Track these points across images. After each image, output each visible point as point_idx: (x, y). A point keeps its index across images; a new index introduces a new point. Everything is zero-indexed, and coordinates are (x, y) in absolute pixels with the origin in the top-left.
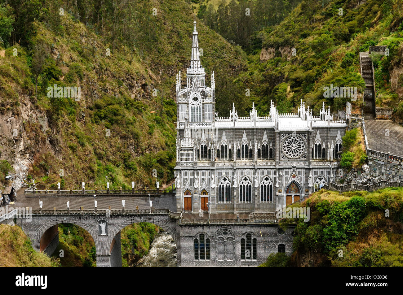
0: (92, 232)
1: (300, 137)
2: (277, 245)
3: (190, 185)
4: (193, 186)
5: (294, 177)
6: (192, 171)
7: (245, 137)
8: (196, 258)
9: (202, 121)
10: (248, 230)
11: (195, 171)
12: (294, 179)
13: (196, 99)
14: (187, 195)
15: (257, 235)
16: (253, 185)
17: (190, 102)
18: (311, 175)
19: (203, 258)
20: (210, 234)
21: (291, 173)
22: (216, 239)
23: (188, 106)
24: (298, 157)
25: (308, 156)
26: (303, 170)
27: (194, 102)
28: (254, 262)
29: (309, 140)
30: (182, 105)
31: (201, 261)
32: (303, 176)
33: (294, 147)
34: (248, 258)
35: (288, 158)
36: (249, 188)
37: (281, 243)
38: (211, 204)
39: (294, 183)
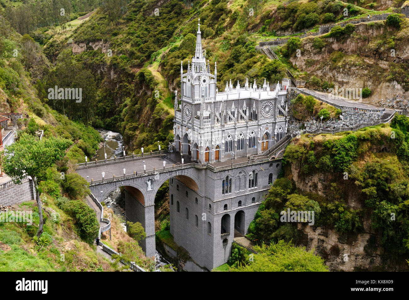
1: (271, 103)
2: (269, 174)
3: (209, 143)
4: (211, 143)
5: (267, 129)
7: (233, 106)
8: (223, 193)
9: (208, 97)
10: (254, 168)
11: (213, 133)
12: (267, 131)
13: (204, 81)
14: (207, 151)
15: (258, 170)
16: (245, 138)
17: (201, 83)
18: (276, 127)
19: (227, 192)
20: (232, 175)
21: (265, 127)
22: (236, 178)
23: (200, 87)
24: (269, 116)
25: (274, 115)
26: (272, 124)
27: (203, 83)
28: (256, 188)
29: (275, 104)
30: (197, 86)
31: (226, 194)
32: (271, 128)
33: (267, 109)
34: (252, 187)
35: (264, 117)
36: (243, 140)
37: (271, 173)
38: (222, 155)
39: (267, 133)
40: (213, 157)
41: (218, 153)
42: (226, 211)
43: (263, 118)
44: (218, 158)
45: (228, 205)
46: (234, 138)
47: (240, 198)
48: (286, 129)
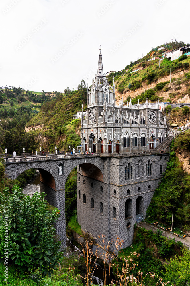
0: (53, 173)
1: (154, 112)
2: (159, 166)
3: (112, 137)
5: (153, 133)
6: (112, 128)
8: (126, 179)
9: (108, 103)
10: (149, 158)
11: (114, 128)
12: (153, 134)
14: (109, 143)
15: (152, 161)
16: (138, 137)
17: (103, 91)
18: (159, 132)
19: (129, 178)
20: (133, 163)
21: (151, 131)
22: (135, 166)
23: (102, 93)
24: (153, 122)
25: (157, 122)
26: (155, 129)
27: (105, 91)
29: (157, 114)
30: (100, 92)
31: (129, 180)
32: (156, 132)
33: (152, 117)
34: (148, 175)
35: (151, 123)
36: (136, 138)
37: (161, 164)
38: (122, 148)
39: (153, 137)
40: (114, 149)
41: (118, 146)
42: (128, 196)
43: (149, 123)
44: (118, 151)
45: (130, 190)
46: (130, 135)
47: (139, 184)
48: (166, 134)
